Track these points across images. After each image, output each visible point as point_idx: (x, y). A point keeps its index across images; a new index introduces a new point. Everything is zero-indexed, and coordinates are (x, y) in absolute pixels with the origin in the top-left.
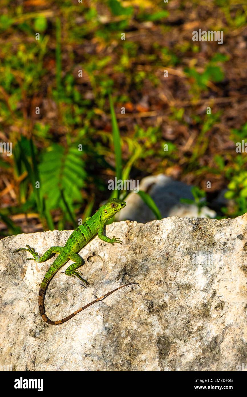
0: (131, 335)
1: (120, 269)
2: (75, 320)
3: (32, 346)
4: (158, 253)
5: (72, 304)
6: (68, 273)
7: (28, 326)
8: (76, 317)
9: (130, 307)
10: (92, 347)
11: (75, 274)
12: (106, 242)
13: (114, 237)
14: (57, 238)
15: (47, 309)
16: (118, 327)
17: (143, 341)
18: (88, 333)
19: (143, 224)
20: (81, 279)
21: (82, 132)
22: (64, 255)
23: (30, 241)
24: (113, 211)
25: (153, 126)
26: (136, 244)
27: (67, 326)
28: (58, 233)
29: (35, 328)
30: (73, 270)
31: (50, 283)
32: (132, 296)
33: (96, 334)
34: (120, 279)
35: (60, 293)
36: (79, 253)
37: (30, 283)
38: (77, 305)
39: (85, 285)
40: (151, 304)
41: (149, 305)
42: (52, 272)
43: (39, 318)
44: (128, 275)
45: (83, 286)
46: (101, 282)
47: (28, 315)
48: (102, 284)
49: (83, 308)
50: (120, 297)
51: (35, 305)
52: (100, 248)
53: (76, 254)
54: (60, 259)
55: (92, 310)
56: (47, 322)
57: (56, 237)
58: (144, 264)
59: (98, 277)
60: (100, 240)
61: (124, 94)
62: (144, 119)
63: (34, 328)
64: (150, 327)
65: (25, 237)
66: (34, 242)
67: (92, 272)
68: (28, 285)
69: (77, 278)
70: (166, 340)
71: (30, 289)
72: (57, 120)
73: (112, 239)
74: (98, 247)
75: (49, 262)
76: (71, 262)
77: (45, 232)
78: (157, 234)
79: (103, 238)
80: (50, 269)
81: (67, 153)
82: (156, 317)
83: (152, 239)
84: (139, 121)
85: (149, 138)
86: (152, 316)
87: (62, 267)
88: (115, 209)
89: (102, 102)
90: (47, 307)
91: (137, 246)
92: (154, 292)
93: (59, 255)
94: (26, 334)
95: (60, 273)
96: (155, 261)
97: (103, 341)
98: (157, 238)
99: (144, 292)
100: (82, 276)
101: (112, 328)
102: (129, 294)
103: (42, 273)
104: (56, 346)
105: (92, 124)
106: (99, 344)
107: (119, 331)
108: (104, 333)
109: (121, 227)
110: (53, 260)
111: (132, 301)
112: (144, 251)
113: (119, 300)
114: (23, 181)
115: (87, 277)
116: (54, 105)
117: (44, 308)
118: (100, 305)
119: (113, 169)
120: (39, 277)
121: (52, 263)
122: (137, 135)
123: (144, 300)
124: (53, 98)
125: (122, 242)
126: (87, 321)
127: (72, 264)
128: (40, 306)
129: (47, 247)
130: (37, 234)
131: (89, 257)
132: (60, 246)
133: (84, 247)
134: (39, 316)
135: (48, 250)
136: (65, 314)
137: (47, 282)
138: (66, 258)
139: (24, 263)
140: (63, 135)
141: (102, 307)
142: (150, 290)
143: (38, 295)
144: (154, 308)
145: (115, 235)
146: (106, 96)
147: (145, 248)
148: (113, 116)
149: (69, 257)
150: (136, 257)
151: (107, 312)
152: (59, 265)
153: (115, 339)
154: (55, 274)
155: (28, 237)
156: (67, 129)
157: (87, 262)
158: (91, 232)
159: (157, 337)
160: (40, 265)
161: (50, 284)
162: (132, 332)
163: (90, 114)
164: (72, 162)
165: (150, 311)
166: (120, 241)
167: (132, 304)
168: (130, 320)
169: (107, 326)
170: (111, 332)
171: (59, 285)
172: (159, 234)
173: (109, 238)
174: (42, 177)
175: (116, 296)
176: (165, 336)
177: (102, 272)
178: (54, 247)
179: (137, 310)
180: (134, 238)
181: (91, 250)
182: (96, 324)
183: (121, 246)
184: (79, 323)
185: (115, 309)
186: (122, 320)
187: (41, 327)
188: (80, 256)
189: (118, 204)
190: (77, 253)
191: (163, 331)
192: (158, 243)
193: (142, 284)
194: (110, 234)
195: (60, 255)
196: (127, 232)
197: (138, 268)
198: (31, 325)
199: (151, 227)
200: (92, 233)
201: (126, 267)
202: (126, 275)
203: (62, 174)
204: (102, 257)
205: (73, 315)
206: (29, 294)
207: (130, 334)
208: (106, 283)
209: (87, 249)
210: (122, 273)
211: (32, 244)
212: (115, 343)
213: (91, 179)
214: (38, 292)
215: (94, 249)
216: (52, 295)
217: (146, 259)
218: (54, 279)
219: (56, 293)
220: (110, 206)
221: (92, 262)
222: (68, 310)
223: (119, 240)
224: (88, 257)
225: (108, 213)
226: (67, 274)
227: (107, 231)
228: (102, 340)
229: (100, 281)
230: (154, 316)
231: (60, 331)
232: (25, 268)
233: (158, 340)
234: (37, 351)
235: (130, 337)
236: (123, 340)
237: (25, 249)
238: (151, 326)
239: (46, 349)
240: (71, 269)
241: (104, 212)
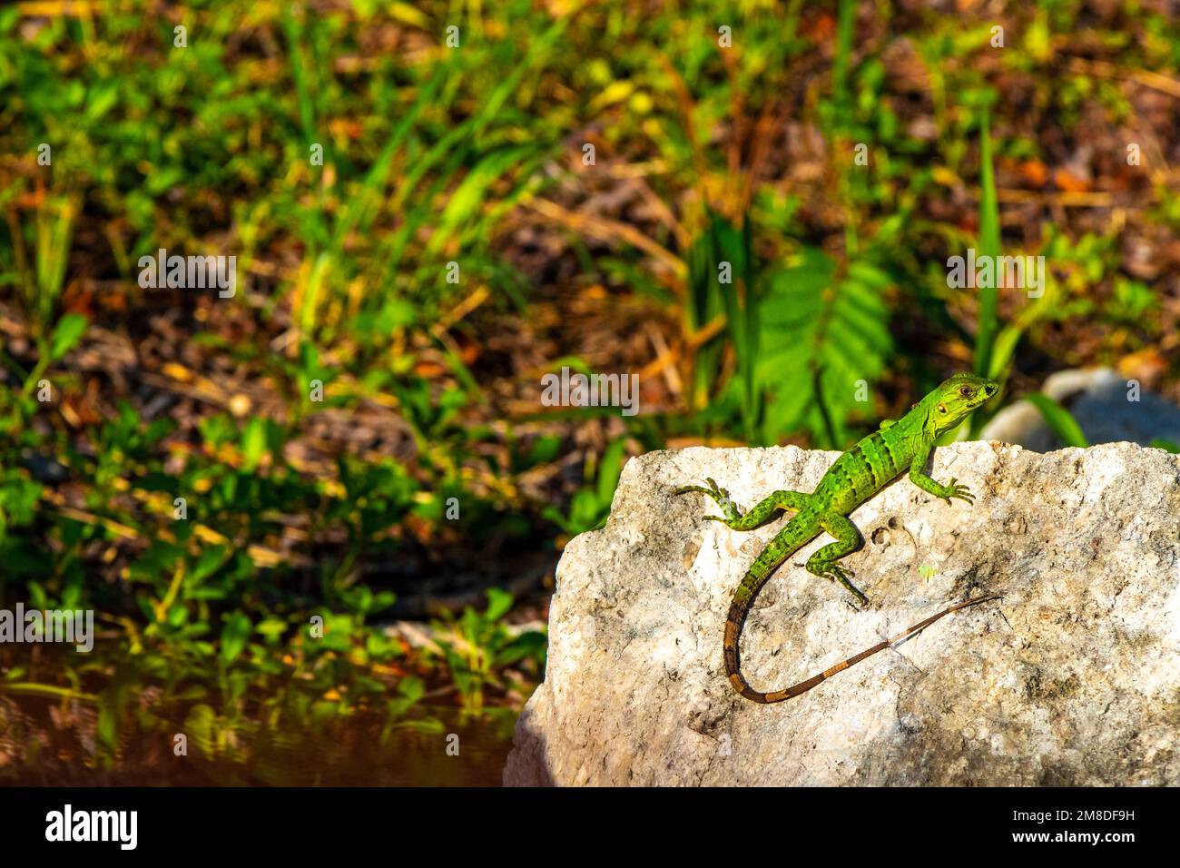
0: (970, 754)
1: (959, 571)
2: (821, 696)
3: (692, 757)
4: (1071, 537)
5: (817, 652)
6: (814, 566)
7: (688, 700)
8: (824, 689)
9: (975, 677)
10: (857, 776)
11: (833, 570)
12: (930, 492)
13: (954, 481)
14: (794, 469)
15: (746, 660)
16: (937, 727)
17: (1003, 773)
18: (852, 737)
19: (1037, 454)
20: (848, 586)
21: (890, 226)
22: (811, 516)
23: (718, 468)
24: (964, 407)
25: (1098, 233)
26: (1012, 508)
27: (795, 711)
28: (799, 456)
29: (706, 707)
30: (829, 561)
31: (762, 591)
32: (986, 647)
33: (872, 742)
34: (958, 597)
35: (787, 619)
36: (851, 517)
37: (705, 584)
38: (829, 655)
39: (859, 606)
40: (1035, 674)
41: (1029, 676)
42: (772, 561)
43: (721, 682)
44: (979, 590)
45: (853, 606)
46: (904, 602)
47: (690, 672)
48: (904, 606)
49: (851, 662)
50: (950, 646)
51: (712, 646)
52: (911, 508)
53: (844, 519)
54: (797, 528)
55: (871, 674)
56: (743, 694)
57: (791, 466)
58: (1027, 564)
59: (898, 585)
60: (914, 487)
61: (1024, 135)
62: (1073, 212)
63: (703, 708)
64: (1024, 737)
65: (706, 457)
66: (730, 473)
67: (882, 571)
68: (699, 588)
69: (838, 583)
70: (1064, 777)
71: (704, 601)
72: (821, 186)
73: (945, 486)
74: (905, 506)
75: (766, 534)
76: (826, 539)
77: (764, 448)
78: (1074, 485)
79: (922, 483)
80: (766, 551)
81: (844, 276)
82: (1044, 712)
83: (1057, 498)
84: (1059, 215)
85: (1082, 264)
86: (1033, 706)
87: (798, 549)
88: (970, 403)
89: (957, 150)
90: (746, 653)
91: (1013, 513)
92: (1047, 644)
93: (795, 514)
94: (679, 723)
95: (792, 566)
96: (1060, 559)
97: (889, 762)
98: (1071, 497)
99: (1019, 640)
100: (853, 581)
101: (921, 729)
102: (977, 640)
103: (743, 561)
104: (758, 760)
105: (923, 209)
106: (879, 769)
107: (939, 740)
108: (895, 741)
109: (976, 458)
110: (775, 527)
111: (983, 661)
112: (1033, 529)
113: (947, 656)
114: (709, 344)
115: (864, 584)
116: (817, 143)
117: (738, 657)
118: (892, 662)
120: (732, 571)
121: (773, 537)
122: (1049, 255)
123: (1018, 663)
124: (818, 121)
125: (973, 496)
126: (853, 703)
127: (829, 545)
128: (727, 651)
129: (765, 492)
130: (739, 453)
131: (877, 531)
132: (799, 490)
133: (867, 500)
134: (719, 677)
135: (767, 499)
136: (793, 679)
137: (755, 585)
138: (815, 526)
139: (696, 527)
140: (839, 230)
141: (898, 668)
142: (1038, 637)
143: (725, 620)
144: (1043, 686)
145: (956, 478)
146: (973, 135)
147: (1035, 522)
148: (989, 193)
149: (823, 525)
150: (1009, 541)
151: (911, 684)
152: (793, 542)
153: (923, 760)
154: (778, 567)
155: (713, 457)
156: (849, 217)
157: (869, 544)
158: (892, 464)
159: (1041, 768)
160: (740, 538)
161: (762, 593)
162: (974, 745)
163: (919, 179)
164: (855, 303)
165: (1030, 695)
166: (968, 495)
167: (983, 670)
168: (971, 711)
169: (905, 722)
170: (914, 740)
171: (786, 598)
172: (1079, 487)
173: (940, 482)
174: (767, 338)
175: (942, 643)
176: (1063, 765)
177: (908, 573)
178: (785, 492)
179: (993, 687)
180: (1008, 490)
181: (886, 510)
182: (876, 715)
183: (970, 507)
184: (829, 705)
185: (934, 679)
186: (949, 710)
187: (723, 708)
188: (852, 525)
189: (976, 387)
190: (847, 515)
191: (1060, 753)
192: (1075, 511)
193: (1017, 619)
194: (941, 474)
195: (797, 516)
196: (990, 472)
197: (1010, 572)
198: (694, 699)
199: (1059, 463)
201: (975, 569)
202: (975, 589)
203: (822, 336)
204: (914, 534)
205: (821, 678)
206: (699, 615)
207: (969, 750)
208: (916, 604)
209: (875, 507)
210: (965, 583)
211: (724, 477)
212: (923, 771)
213: (903, 363)
214: (726, 610)
215: (895, 509)
216: (763, 623)
217: (1034, 551)
218: (773, 580)
219: (774, 619)
220: (956, 393)
221: (884, 543)
222: (802, 667)
223: (966, 491)
224: (874, 530)
225: (949, 413)
226: (811, 571)
227: (935, 464)
228: (888, 757)
229: (901, 599)
230: (1039, 710)
231: (774, 724)
232: (697, 542)
233: (1043, 774)
234: (705, 772)
235: (968, 760)
236: (948, 764)
237: (700, 490)
238: (1028, 736)
239: (729, 768)
240: (824, 556)
241: (937, 411)
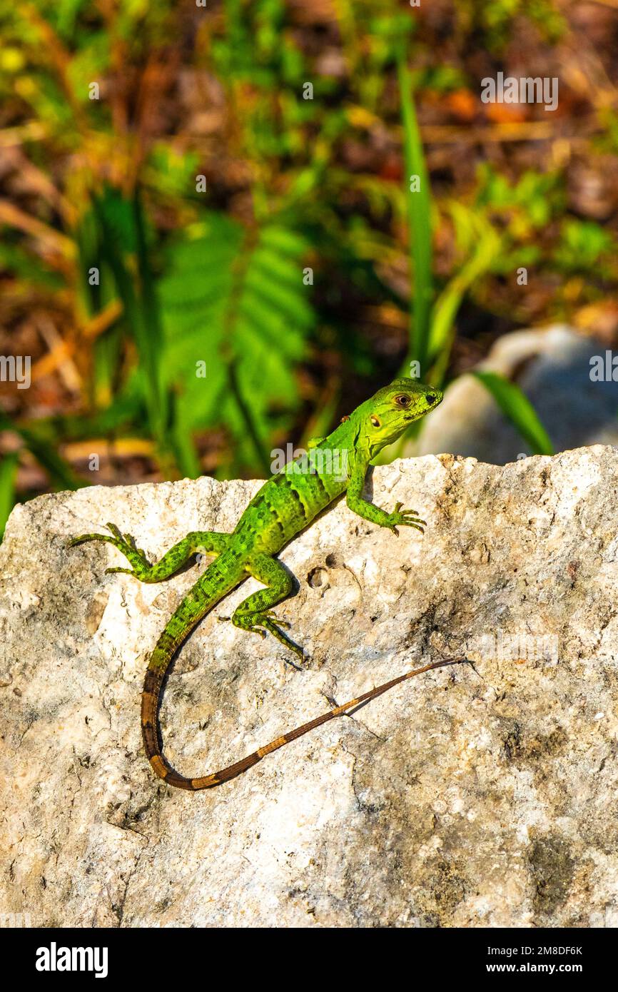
0: (443, 832)
1: (414, 613)
2: (261, 774)
3: (115, 857)
4: (543, 562)
5: (253, 722)
6: (242, 619)
7: (105, 790)
8: (265, 766)
9: (442, 739)
10: (312, 868)
11: (264, 623)
12: (372, 521)
13: (399, 505)
14: (210, 505)
15: (169, 737)
16: (402, 802)
17: (484, 852)
18: (302, 821)
19: (496, 466)
20: (284, 641)
21: (304, 181)
22: (232, 559)
23: (119, 510)
24: (401, 419)
25: (539, 169)
26: (470, 533)
27: (233, 795)
28: (214, 488)
29: (127, 797)
30: (259, 612)
31: (183, 652)
32: (452, 702)
33: (326, 825)
34: (415, 644)
35: (215, 684)
36: (280, 558)
37: (114, 650)
38: (268, 725)
39: (298, 663)
40: (513, 730)
41: (506, 734)
42: (191, 616)
43: (142, 766)
44: (439, 635)
45: (291, 664)
46: (352, 655)
47: (105, 755)
48: (352, 659)
49: (289, 738)
50: (410, 705)
51: (128, 723)
52: (351, 542)
53: (272, 560)
54: (217, 575)
55: (318, 745)
56: (166, 780)
57: (206, 502)
58: (494, 599)
59: (342, 635)
60: (353, 516)
61: (448, 63)
62: (510, 148)
63: (123, 797)
64: (507, 806)
65: (105, 497)
66: (134, 515)
67: (323, 619)
68: (108, 654)
69: (271, 637)
70: (557, 851)
71: (115, 669)
72: (222, 139)
74: (344, 539)
75: (181, 584)
76: (254, 586)
77: (173, 482)
78: (542, 500)
79: (362, 510)
80: (184, 605)
81: (252, 244)
82: (527, 776)
83: (523, 518)
84: (494, 153)
85: (524, 207)
86: (514, 769)
87: (222, 599)
88: (408, 415)
89: (372, 87)
90: (169, 729)
91: (472, 540)
92: (525, 693)
93: (214, 559)
94: (96, 817)
95: (216, 620)
96: (533, 590)
97: (348, 848)
98: (539, 515)
99: (491, 690)
100: (289, 633)
101: (383, 806)
102: (441, 694)
103: (157, 618)
104: (193, 859)
105: (339, 157)
106: (337, 858)
107: (405, 817)
108: (353, 823)
109: (423, 476)
110: (193, 575)
111: (451, 720)
112: (498, 557)
113: (406, 715)
114: (107, 332)
115: (303, 636)
116: (214, 91)
117: (159, 733)
118: (343, 728)
119: (403, 305)
120: (145, 631)
121: (190, 587)
122: (484, 198)
123: (492, 718)
124: (213, 67)
125: (424, 523)
126: (300, 780)
127: (258, 593)
128: (146, 728)
129: (177, 534)
130: (143, 490)
131: (313, 572)
132: (218, 529)
133: (298, 535)
134: (140, 759)
135: (180, 544)
136: (227, 756)
137: (173, 647)
138: (238, 571)
139: (99, 582)
140: (244, 189)
141: (351, 735)
142: (513, 686)
143: (141, 690)
144: (523, 744)
145: (402, 501)
146: (389, 69)
147: (499, 548)
148: (412, 133)
149: (248, 568)
150: (470, 573)
151: (366, 752)
152: (214, 592)
153: (389, 843)
154: (199, 622)
155: (113, 498)
156: (255, 172)
157: (305, 587)
158: (322, 488)
159: (529, 842)
160: (152, 591)
161: (183, 655)
162: (447, 820)
163: (332, 124)
164: (269, 274)
165: (509, 756)
166: (418, 521)
167: (452, 730)
168: (441, 780)
169: (364, 799)
170: (376, 819)
171: (211, 660)
172: (548, 503)
173: (383, 509)
174: (170, 322)
175: (400, 702)
176: (555, 837)
177: (354, 620)
178: (200, 533)
179: (465, 749)
180: (464, 512)
181: (321, 546)
182: (329, 792)
183: (421, 536)
184: (271, 785)
185: (395, 744)
186: (414, 781)
187: (147, 796)
188: (282, 566)
189: (415, 395)
190: (275, 556)
191: (551, 823)
192: (545, 531)
193: (487, 666)
194: (383, 498)
195: (217, 560)
196: (442, 492)
197: (474, 610)
198: (112, 788)
199: (522, 476)
200: (327, 490)
201: (433, 609)
202: (434, 634)
203: (232, 315)
204: (357, 572)
205: (255, 758)
206: (111, 686)
207: (441, 827)
208: (366, 656)
209: (308, 544)
210: (422, 627)
211: (128, 520)
212: (389, 856)
213: (329, 335)
214: (141, 679)
215: (332, 543)
216: (187, 691)
217: (501, 583)
218: (195, 639)
219: (199, 686)
220: (390, 403)
221: (323, 586)
222: (237, 741)
223: (415, 516)
224: (310, 571)
225: (383, 427)
226: (239, 625)
227: (376, 487)
228: (346, 843)
229: (348, 651)
230: (522, 773)
231: (209, 812)
232: (101, 600)
233: (532, 849)
234: (131, 875)
235: (442, 838)
236: (418, 845)
237: (101, 539)
238: (511, 805)
239: (159, 868)
240: (252, 607)
241: (369, 424)
